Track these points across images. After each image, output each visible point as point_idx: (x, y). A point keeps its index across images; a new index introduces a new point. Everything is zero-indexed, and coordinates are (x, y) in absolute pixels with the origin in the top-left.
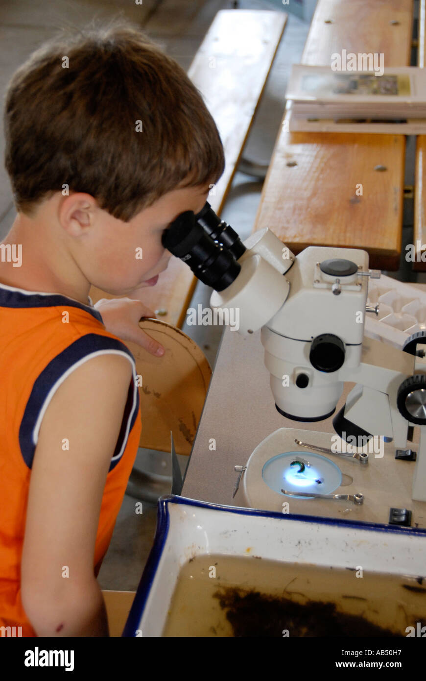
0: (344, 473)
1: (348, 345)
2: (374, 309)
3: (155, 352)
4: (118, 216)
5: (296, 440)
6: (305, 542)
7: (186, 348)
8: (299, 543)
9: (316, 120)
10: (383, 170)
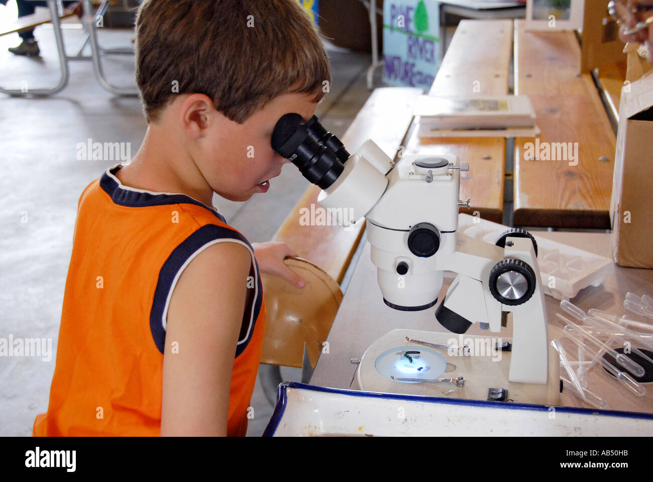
0: (448, 362)
1: (442, 232)
2: (466, 203)
3: (297, 284)
4: (232, 118)
5: (407, 337)
6: (411, 420)
7: (323, 281)
8: (406, 420)
9: (437, 130)
10: (488, 158)
